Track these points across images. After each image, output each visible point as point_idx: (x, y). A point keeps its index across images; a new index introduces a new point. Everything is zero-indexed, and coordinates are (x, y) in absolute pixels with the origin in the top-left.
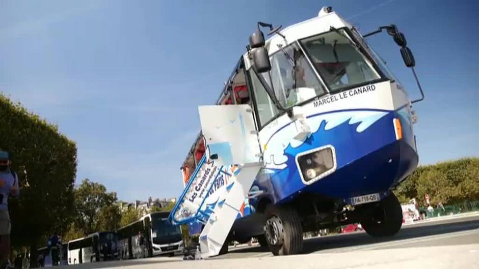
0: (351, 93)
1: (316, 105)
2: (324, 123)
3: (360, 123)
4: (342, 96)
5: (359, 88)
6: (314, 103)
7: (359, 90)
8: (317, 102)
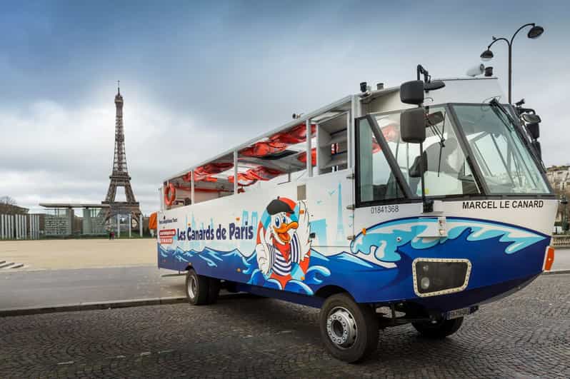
0: (515, 205)
1: (465, 206)
2: (468, 231)
3: (512, 243)
4: (503, 205)
5: (526, 201)
6: (464, 203)
7: (524, 202)
8: (468, 203)
